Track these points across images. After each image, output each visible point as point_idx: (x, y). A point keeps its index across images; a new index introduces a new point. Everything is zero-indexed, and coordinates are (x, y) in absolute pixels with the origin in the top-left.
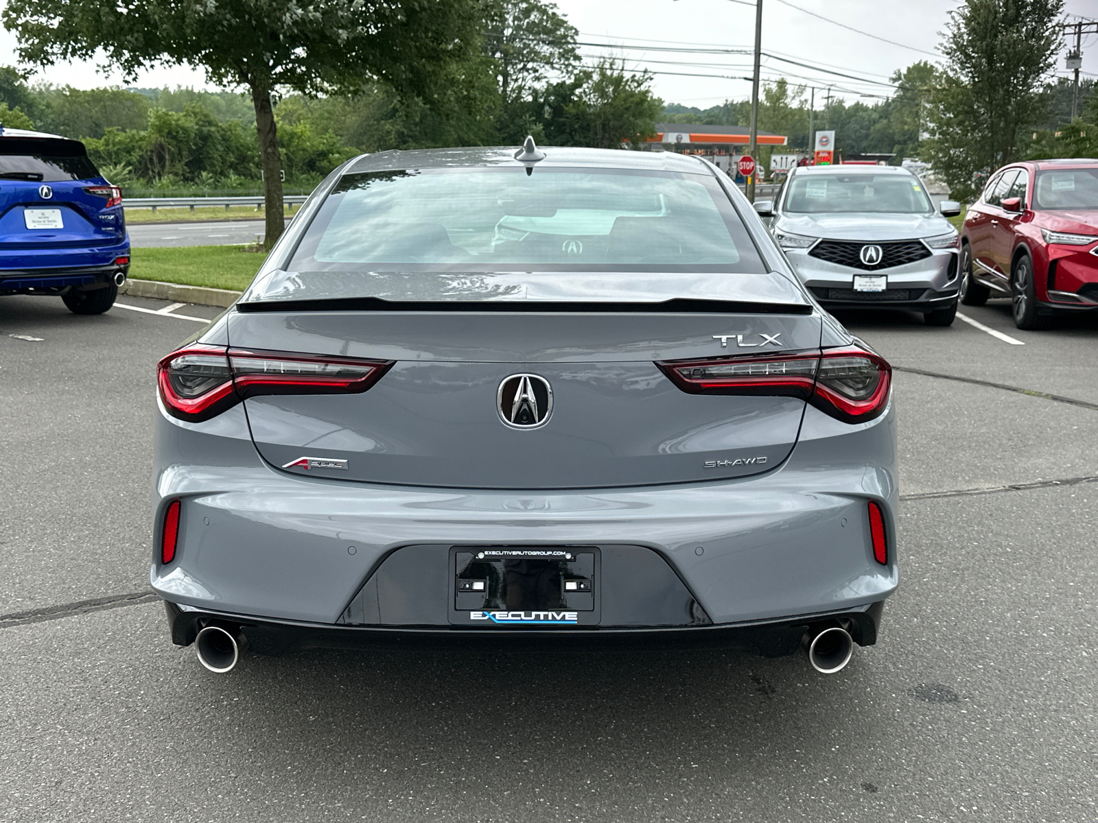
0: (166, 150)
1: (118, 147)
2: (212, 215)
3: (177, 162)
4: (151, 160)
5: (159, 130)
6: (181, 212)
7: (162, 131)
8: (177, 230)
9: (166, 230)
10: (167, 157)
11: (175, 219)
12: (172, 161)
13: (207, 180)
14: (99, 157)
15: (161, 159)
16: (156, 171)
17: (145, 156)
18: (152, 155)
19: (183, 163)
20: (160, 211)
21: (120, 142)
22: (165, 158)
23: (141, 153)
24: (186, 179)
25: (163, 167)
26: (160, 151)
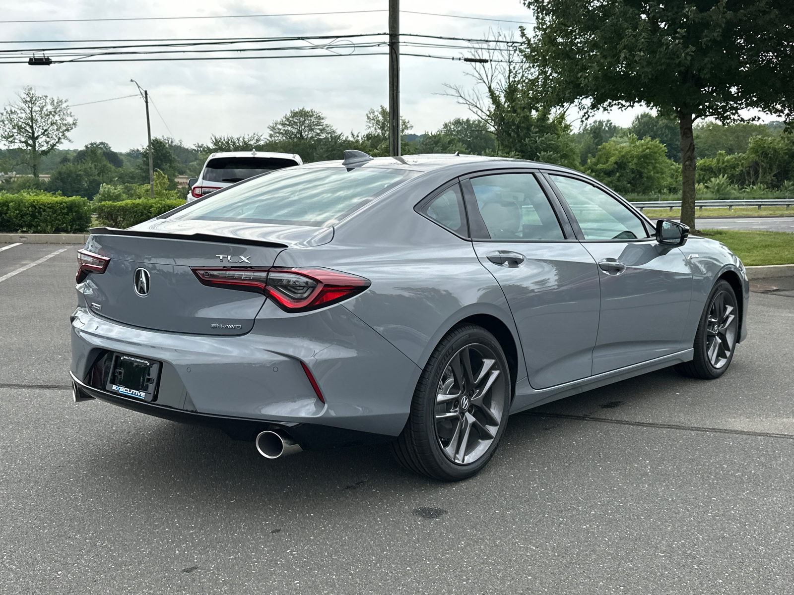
0: (760, 166)
1: (726, 164)
2: (771, 212)
3: (768, 174)
4: (749, 173)
5: (755, 151)
6: (751, 210)
7: (758, 152)
8: (735, 222)
9: (728, 223)
10: (761, 171)
11: (741, 215)
12: (764, 173)
13: (789, 187)
14: (712, 172)
15: (756, 173)
16: (752, 181)
17: (744, 171)
18: (749, 170)
19: (772, 174)
20: (735, 209)
21: (728, 161)
22: (759, 171)
23: (742, 169)
24: (774, 187)
25: (757, 179)
26: (755, 166)
